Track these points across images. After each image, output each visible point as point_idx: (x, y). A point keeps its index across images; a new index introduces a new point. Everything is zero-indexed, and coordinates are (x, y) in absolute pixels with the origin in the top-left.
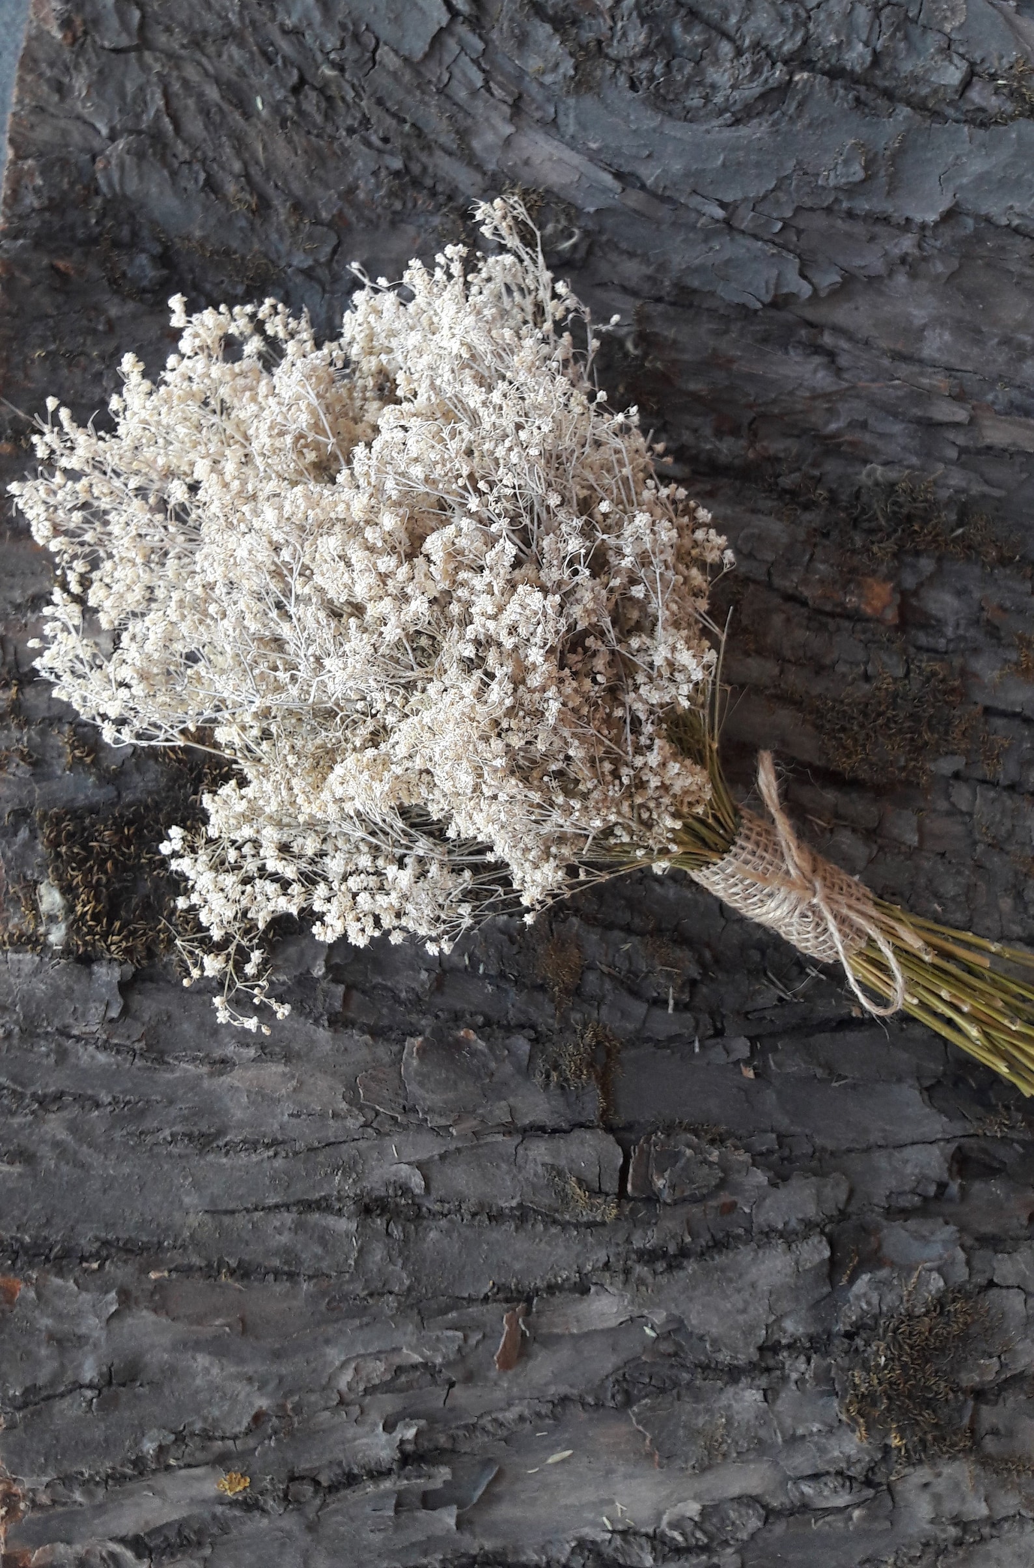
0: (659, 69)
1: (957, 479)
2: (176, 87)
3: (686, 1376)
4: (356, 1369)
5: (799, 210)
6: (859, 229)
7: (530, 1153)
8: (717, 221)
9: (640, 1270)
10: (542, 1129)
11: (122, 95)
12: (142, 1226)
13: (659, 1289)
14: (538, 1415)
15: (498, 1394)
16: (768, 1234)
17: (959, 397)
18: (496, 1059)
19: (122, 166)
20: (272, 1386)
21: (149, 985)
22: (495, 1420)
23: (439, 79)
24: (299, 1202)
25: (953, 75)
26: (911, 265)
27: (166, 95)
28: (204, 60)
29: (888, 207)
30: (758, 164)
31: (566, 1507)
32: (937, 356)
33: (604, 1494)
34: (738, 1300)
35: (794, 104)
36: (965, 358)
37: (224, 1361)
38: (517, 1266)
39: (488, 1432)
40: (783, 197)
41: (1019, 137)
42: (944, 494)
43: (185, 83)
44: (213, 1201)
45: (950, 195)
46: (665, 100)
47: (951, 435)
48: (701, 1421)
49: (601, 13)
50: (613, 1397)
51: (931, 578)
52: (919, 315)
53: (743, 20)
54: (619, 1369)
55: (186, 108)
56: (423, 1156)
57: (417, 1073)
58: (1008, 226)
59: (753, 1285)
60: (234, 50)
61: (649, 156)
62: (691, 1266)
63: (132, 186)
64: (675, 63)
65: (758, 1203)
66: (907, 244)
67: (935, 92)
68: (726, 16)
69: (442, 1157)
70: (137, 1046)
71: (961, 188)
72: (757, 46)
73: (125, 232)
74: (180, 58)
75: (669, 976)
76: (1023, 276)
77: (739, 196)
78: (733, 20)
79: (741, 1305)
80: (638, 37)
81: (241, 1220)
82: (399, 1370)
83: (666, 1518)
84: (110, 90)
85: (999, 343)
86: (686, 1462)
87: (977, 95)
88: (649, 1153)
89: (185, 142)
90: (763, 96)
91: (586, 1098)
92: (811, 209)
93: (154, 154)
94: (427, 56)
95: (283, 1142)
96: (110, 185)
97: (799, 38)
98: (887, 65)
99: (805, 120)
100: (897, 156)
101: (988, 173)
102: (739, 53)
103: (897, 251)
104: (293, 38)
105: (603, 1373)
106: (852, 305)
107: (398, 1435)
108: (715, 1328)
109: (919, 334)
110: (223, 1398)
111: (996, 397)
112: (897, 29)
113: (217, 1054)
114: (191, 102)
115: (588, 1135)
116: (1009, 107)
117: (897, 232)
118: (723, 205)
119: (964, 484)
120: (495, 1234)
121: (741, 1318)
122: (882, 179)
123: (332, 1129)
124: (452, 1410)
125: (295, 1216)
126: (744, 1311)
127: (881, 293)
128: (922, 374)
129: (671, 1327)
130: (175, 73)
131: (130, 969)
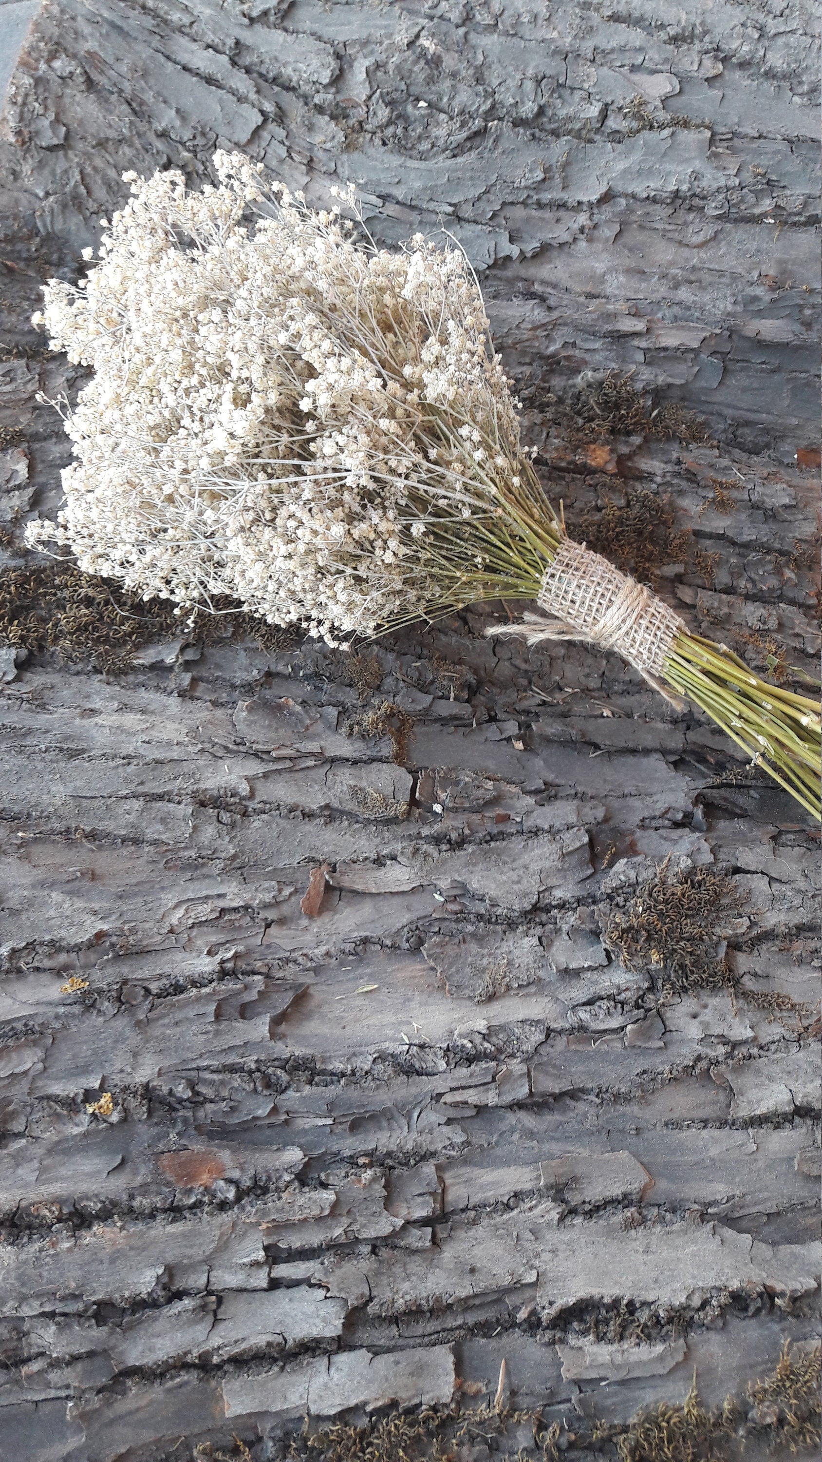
0: (399, 131)
1: (647, 375)
2: (89, 170)
3: (470, 928)
4: (186, 910)
5: (504, 204)
6: (547, 214)
7: (338, 779)
8: (449, 215)
9: (426, 848)
10: (348, 760)
11: (53, 173)
12: (13, 801)
13: (444, 862)
14: (343, 952)
15: (309, 937)
16: (536, 832)
17: (636, 314)
18: (311, 718)
19: (52, 212)
20: (114, 917)
21: (40, 669)
22: (305, 955)
23: (258, 154)
24: (146, 795)
25: (594, 110)
26: (588, 233)
27: (81, 172)
28: (107, 156)
29: (564, 196)
30: (471, 178)
31: (368, 1026)
32: (617, 292)
33: (401, 1017)
34: (514, 876)
35: (491, 140)
36: (637, 291)
37: (75, 899)
38: (326, 849)
39: (299, 964)
40: (492, 198)
41: (645, 143)
42: (639, 386)
43: (95, 169)
44: (75, 788)
45: (605, 183)
46: (406, 149)
47: (636, 342)
48: (485, 961)
49: (360, 105)
50: (408, 941)
51: (640, 447)
52: (600, 267)
53: (452, 99)
54: (411, 923)
55: (95, 182)
56: (251, 773)
57: (245, 719)
58: (648, 198)
59: (526, 867)
60: (127, 150)
61: (398, 182)
62: (470, 848)
63: (59, 226)
64: (410, 128)
65: (529, 813)
66: (582, 219)
67: (585, 124)
68: (440, 99)
69: (266, 775)
70: (25, 696)
71: (612, 179)
72: (462, 113)
73: (55, 256)
74: (92, 154)
75: (451, 679)
76: (664, 230)
77: (462, 199)
78: (445, 99)
79: (516, 878)
80: (384, 113)
81: (96, 803)
82: (223, 911)
83: (456, 1032)
84: (46, 172)
85: (659, 279)
86: (474, 991)
87: (613, 123)
88: (434, 779)
89: (94, 200)
90: (468, 139)
91: (382, 745)
92: (512, 203)
93: (74, 205)
94: (250, 141)
95: (135, 757)
96: (45, 225)
97: (489, 102)
98: (549, 112)
99: (500, 150)
100: (566, 165)
101: (629, 167)
102: (451, 118)
103: (576, 226)
104: (164, 139)
105: (399, 925)
106: (552, 266)
107: (218, 958)
108: (492, 890)
109: (602, 279)
110: (71, 924)
111: (664, 315)
112: (554, 91)
113: (88, 706)
114: (98, 178)
115: (384, 766)
116: (635, 125)
117: (573, 214)
118: (451, 205)
119: (652, 377)
120: (309, 827)
121: (516, 887)
122: (558, 180)
123: (175, 753)
124: (268, 946)
125: (142, 803)
126: (518, 882)
127: (571, 256)
128: (607, 303)
129: (458, 892)
130: (88, 163)
131: (24, 652)
